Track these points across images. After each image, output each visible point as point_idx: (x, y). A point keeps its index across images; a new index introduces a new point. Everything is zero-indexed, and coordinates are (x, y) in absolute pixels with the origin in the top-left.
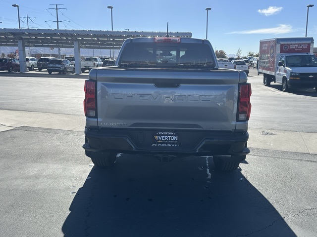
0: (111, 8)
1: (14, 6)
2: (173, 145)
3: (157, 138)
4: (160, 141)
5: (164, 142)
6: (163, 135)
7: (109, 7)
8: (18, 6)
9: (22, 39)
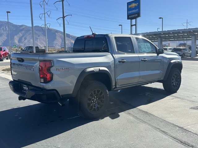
8: (162, 18)
9: (161, 37)
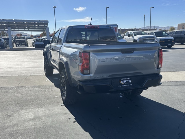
2: (129, 85)
3: (121, 82)
4: (123, 84)
5: (125, 84)
6: (124, 80)
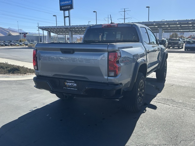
0: (148, 7)
1: (94, 12)
2: (74, 89)
3: (66, 84)
5: (69, 87)
7: (147, 7)
8: (96, 12)
